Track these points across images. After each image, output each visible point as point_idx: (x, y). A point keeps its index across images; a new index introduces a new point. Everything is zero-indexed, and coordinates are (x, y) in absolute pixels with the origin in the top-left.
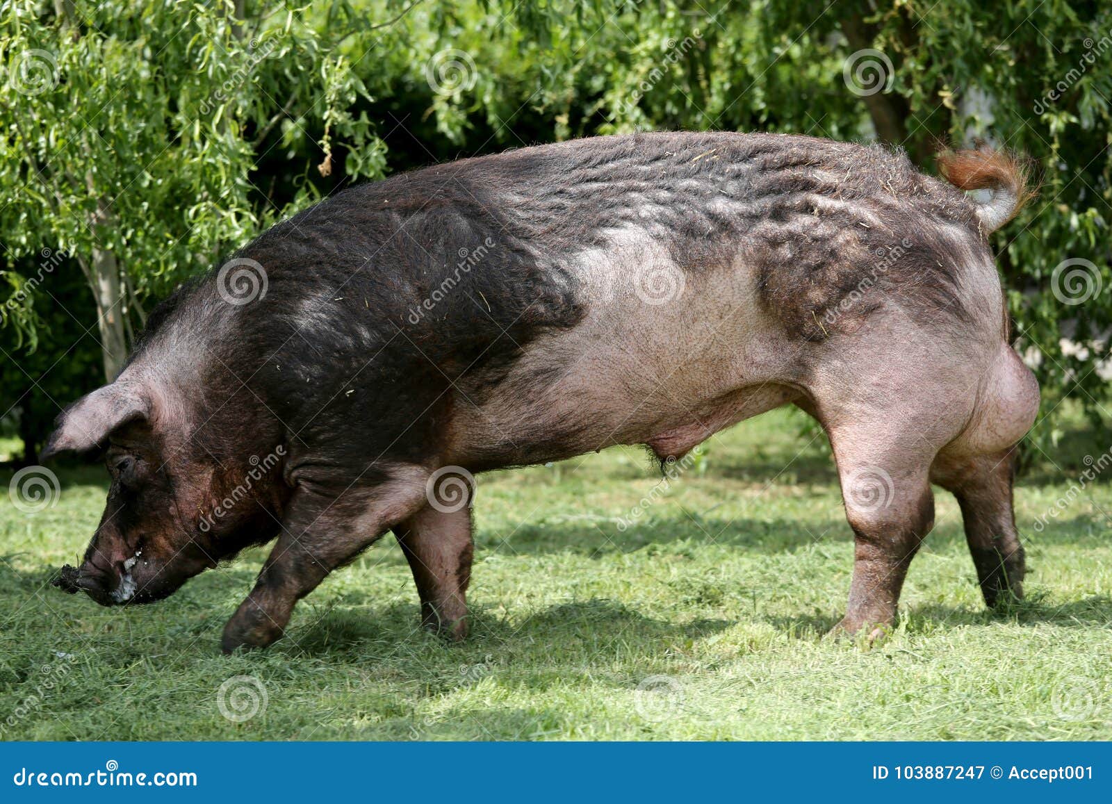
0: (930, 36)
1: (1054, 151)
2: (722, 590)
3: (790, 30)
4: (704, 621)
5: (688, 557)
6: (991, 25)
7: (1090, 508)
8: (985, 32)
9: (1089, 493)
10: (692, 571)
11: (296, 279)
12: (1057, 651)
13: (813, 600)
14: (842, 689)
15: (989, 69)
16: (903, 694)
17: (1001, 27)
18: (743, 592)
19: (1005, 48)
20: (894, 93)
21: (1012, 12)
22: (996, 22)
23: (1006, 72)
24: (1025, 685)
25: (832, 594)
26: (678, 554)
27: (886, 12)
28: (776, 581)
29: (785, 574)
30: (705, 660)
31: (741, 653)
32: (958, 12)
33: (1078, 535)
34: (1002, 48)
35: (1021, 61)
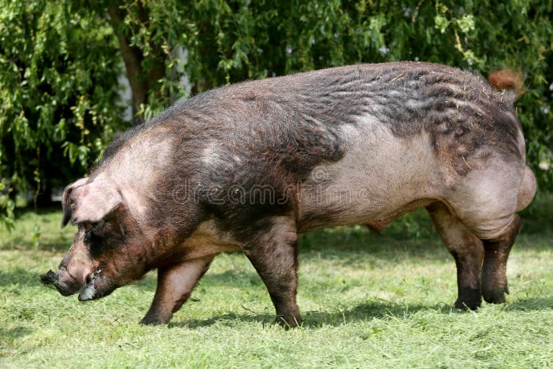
0: (154, 18)
1: (228, 80)
2: (33, 311)
3: (79, 11)
4: (22, 328)
5: (17, 293)
6: (186, 12)
7: (232, 267)
8: (183, 16)
9: (233, 259)
10: (18, 301)
11: (198, 138)
12: (207, 342)
13: (82, 316)
14: (93, 364)
15: (185, 36)
16: (125, 366)
17: (192, 14)
18: (44, 312)
19: (193, 25)
20: (135, 46)
21: (197, 6)
22: (189, 11)
23: (193, 38)
24: (188, 361)
25: (93, 313)
26: (11, 292)
27: (131, 3)
28: (63, 306)
29: (69, 302)
30: (20, 349)
31: (40, 345)
32: (169, 5)
33: (224, 282)
34: (192, 25)
35: (201, 32)
